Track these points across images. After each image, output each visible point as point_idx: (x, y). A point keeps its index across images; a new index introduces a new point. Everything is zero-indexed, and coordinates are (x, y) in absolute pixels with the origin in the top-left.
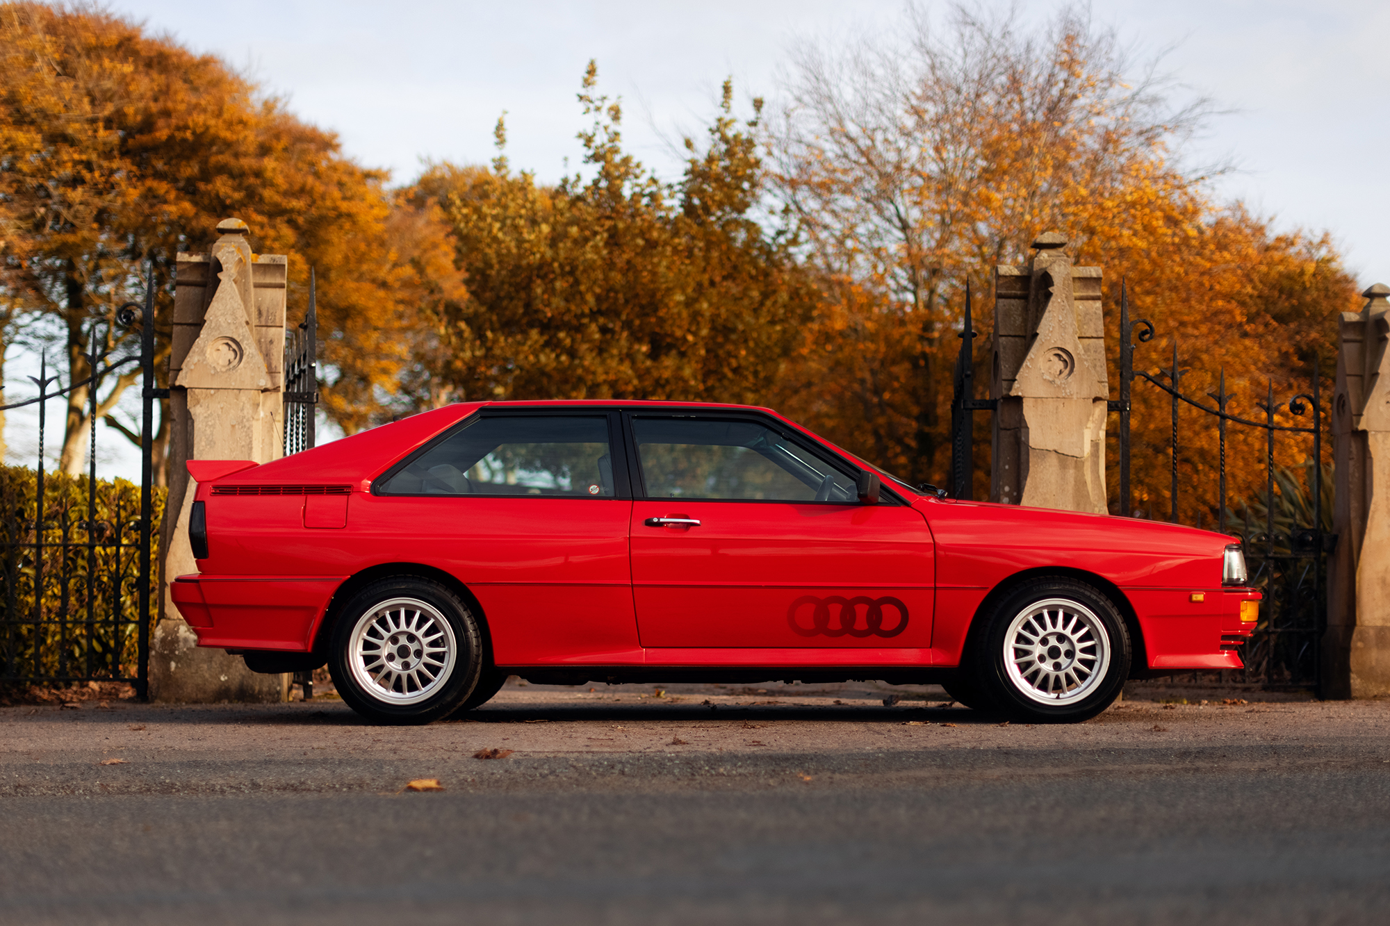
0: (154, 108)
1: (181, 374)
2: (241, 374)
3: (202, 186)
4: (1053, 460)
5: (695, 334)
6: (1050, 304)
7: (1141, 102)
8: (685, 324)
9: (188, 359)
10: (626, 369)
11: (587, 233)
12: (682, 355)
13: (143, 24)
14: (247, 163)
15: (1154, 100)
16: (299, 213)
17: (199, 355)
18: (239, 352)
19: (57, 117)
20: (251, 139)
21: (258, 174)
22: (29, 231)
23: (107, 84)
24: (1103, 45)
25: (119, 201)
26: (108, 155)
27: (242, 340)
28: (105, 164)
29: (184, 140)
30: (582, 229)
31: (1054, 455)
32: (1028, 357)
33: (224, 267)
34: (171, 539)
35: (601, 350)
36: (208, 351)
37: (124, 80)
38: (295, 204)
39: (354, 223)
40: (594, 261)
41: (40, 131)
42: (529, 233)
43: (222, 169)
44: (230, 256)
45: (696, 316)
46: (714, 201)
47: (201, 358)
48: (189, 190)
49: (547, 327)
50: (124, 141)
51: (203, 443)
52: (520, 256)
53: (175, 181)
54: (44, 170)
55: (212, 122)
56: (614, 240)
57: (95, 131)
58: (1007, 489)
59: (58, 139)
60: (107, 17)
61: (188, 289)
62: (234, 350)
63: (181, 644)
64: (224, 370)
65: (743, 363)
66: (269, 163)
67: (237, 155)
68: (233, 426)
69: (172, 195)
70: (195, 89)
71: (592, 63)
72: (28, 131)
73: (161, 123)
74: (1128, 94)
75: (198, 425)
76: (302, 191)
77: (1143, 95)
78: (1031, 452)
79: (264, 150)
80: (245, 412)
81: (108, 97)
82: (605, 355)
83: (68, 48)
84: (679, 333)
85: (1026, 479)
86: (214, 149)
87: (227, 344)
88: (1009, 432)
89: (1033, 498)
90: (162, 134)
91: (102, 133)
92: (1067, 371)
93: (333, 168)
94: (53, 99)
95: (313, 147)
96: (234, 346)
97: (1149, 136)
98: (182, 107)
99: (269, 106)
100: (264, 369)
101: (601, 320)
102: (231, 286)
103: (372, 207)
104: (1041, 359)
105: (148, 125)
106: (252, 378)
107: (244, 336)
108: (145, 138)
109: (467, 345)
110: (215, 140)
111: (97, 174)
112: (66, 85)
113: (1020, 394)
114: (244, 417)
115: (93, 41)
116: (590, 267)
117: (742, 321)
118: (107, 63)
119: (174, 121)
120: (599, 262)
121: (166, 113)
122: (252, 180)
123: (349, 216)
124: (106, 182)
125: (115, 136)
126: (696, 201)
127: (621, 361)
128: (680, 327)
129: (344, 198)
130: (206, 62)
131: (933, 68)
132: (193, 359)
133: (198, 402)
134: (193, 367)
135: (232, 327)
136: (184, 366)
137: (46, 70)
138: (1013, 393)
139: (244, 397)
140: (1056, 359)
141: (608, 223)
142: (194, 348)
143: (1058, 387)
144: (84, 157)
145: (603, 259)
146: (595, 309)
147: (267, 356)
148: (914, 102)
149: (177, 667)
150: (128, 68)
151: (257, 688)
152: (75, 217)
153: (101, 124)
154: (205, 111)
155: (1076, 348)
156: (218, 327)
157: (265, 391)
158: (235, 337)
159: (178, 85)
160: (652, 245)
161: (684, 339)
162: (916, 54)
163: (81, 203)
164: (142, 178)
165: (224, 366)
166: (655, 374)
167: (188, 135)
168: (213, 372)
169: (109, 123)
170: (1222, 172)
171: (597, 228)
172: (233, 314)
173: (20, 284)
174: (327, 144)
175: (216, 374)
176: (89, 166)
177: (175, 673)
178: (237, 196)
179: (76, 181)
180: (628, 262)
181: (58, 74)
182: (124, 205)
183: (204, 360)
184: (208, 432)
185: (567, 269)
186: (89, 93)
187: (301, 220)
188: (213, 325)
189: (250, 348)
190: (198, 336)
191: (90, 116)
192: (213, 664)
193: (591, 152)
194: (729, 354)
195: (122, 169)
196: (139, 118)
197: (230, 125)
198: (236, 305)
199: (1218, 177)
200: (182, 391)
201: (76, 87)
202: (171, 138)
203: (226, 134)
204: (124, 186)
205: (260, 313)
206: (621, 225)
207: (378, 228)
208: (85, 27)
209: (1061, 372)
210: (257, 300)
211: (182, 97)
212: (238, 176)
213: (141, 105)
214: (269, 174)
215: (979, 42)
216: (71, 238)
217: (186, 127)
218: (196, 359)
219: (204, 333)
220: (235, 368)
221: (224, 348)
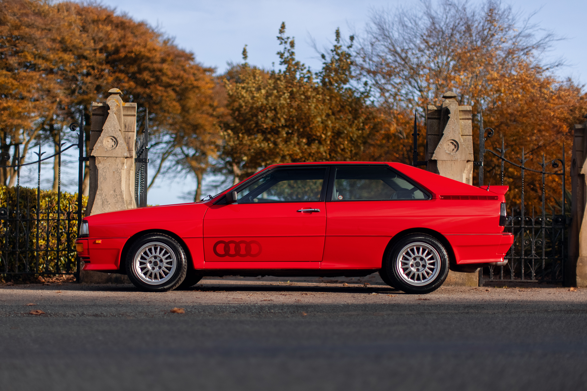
0: (119, 44)
1: (93, 151)
2: (117, 151)
3: (138, 76)
5: (325, 134)
6: (449, 121)
7: (524, 37)
8: (321, 130)
9: (96, 145)
10: (297, 149)
11: (281, 93)
12: (320, 143)
13: (115, 9)
14: (156, 66)
15: (529, 36)
16: (178, 86)
17: (100, 143)
18: (116, 142)
19: (81, 49)
20: (158, 56)
21: (160, 70)
22: (69, 94)
23: (101, 35)
24: (506, 13)
25: (105, 82)
26: (101, 63)
27: (118, 137)
28: (100, 67)
29: (132, 57)
30: (278, 92)
32: (439, 144)
33: (111, 108)
35: (286, 141)
36: (104, 142)
37: (107, 34)
38: (176, 82)
39: (200, 90)
40: (284, 104)
41: (74, 54)
42: (257, 94)
43: (146, 69)
44: (114, 104)
45: (325, 127)
46: (333, 79)
47: (101, 145)
48: (133, 77)
49: (264, 132)
50: (107, 57)
51: (102, 179)
52: (253, 103)
53: (127, 73)
54: (75, 70)
55: (143, 50)
56: (292, 95)
57: (96, 54)
59: (81, 57)
60: (101, 7)
61: (97, 117)
65: (346, 146)
66: (165, 66)
67: (152, 63)
68: (114, 172)
69: (126, 79)
70: (136, 36)
71: (283, 23)
72: (69, 54)
73: (122, 50)
74: (517, 33)
75: (100, 172)
76: (179, 77)
77: (523, 34)
79: (163, 61)
80: (119, 166)
81: (100, 39)
82: (288, 143)
83: (85, 21)
84: (318, 134)
86: (143, 60)
87: (112, 139)
90: (122, 54)
91: (98, 55)
92: (456, 149)
93: (191, 68)
94: (79, 41)
95: (183, 59)
96: (114, 140)
97: (527, 51)
98: (130, 43)
99: (165, 42)
100: (126, 149)
101: (286, 129)
102: (114, 116)
103: (207, 83)
105: (117, 51)
106: (122, 152)
108: (115, 57)
109: (232, 140)
110: (143, 57)
111: (96, 71)
112: (84, 35)
113: (436, 159)
114: (118, 168)
115: (96, 17)
116: (282, 107)
117: (346, 129)
118: (101, 26)
119: (127, 49)
120: (286, 105)
121: (124, 46)
122: (158, 73)
123: (198, 87)
124: (100, 74)
125: (104, 56)
126: (327, 80)
127: (295, 146)
128: (319, 131)
129: (196, 80)
130: (141, 24)
131: (433, 23)
132: (98, 145)
133: (100, 163)
134: (98, 148)
135: (114, 132)
136: (94, 148)
137: (76, 29)
138: (433, 159)
139: (118, 160)
141: (290, 89)
142: (98, 140)
143: (452, 156)
144: (91, 64)
145: (288, 104)
146: (284, 124)
147: (128, 143)
148: (425, 37)
150: (109, 28)
152: (87, 88)
153: (98, 51)
154: (139, 45)
155: (460, 140)
156: (108, 132)
157: (126, 158)
158: (115, 136)
159: (129, 34)
160: (307, 98)
161: (321, 137)
162: (425, 17)
163: (90, 83)
164: (114, 72)
165: (111, 148)
166: (309, 151)
167: (133, 55)
169: (101, 50)
170: (557, 66)
171: (285, 91)
172: (114, 127)
173: (66, 116)
174: (190, 57)
175: (107, 151)
176: (93, 68)
178: (152, 80)
179: (88, 74)
180: (298, 105)
181: (81, 31)
182: (107, 83)
183: (103, 145)
184: (104, 174)
185: (273, 108)
186: (93, 39)
187: (178, 89)
188: (106, 131)
189: (121, 141)
190: (100, 136)
191: (93, 48)
193: (282, 60)
194: (341, 143)
195: (107, 69)
196: (113, 48)
197: (149, 51)
198: (115, 123)
199: (556, 68)
200: (94, 157)
201: (88, 36)
202: (126, 56)
203: (148, 54)
204: (106, 76)
205: (125, 126)
206: (295, 90)
207: (210, 92)
208: (92, 12)
209: (453, 150)
210: (124, 121)
211: (130, 39)
212: (153, 71)
213: (114, 43)
214: (165, 71)
215: (453, 11)
216: (85, 97)
217: (132, 52)
218: (99, 145)
219: (102, 134)
220: (115, 148)
221: (110, 141)
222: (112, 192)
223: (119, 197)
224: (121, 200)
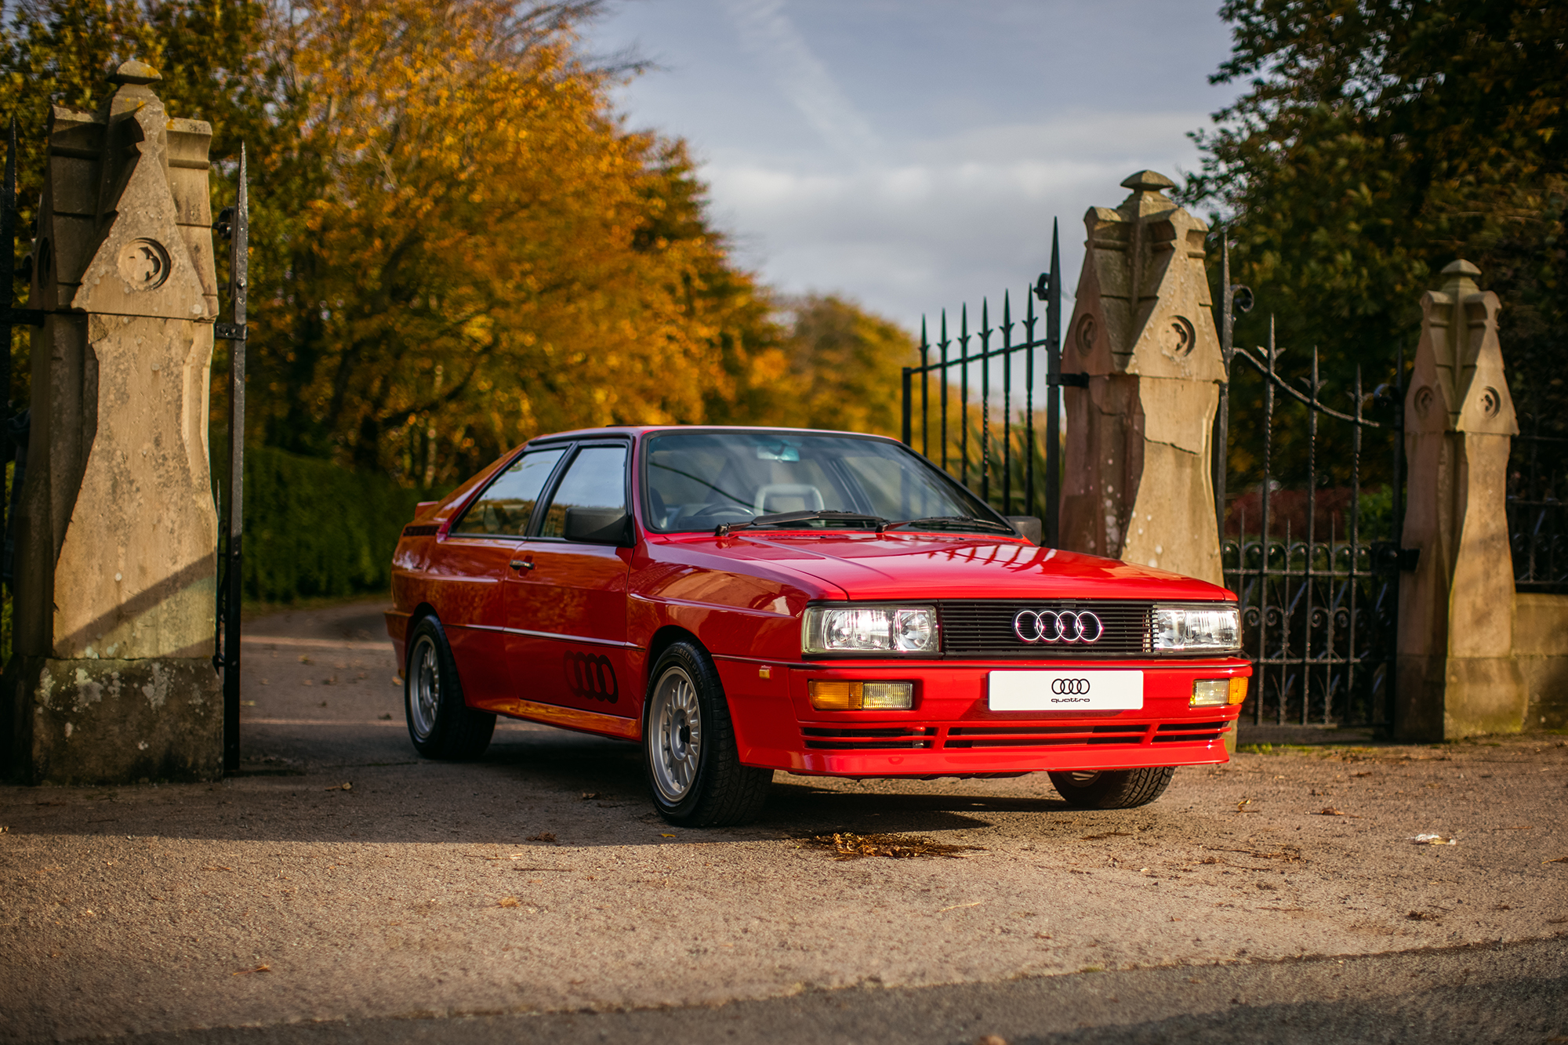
1: (81, 292)
2: (167, 296)
4: (1169, 456)
6: (1172, 261)
9: (91, 269)
17: (107, 263)
18: (163, 263)
27: (170, 245)
31: (1170, 450)
32: (1147, 326)
33: (147, 134)
34: (62, 539)
36: (121, 258)
44: (156, 118)
47: (110, 269)
51: (112, 397)
58: (1110, 489)
61: (69, 162)
62: (155, 260)
63: (82, 696)
64: (141, 287)
68: (155, 373)
75: (105, 369)
78: (1146, 445)
80: (173, 351)
85: (1139, 477)
87: (146, 250)
88: (1113, 418)
89: (1147, 502)
92: (1185, 346)
96: (156, 254)
100: (199, 290)
102: (155, 164)
104: (1160, 330)
106: (184, 301)
107: (172, 239)
113: (1137, 372)
114: (171, 359)
132: (98, 268)
133: (105, 335)
134: (98, 282)
135: (156, 225)
136: (84, 279)
138: (1129, 371)
139: (171, 330)
140: (1173, 330)
142: (101, 253)
143: (1178, 365)
149: (75, 731)
151: (190, 760)
155: (1198, 318)
156: (136, 223)
157: (198, 321)
158: (160, 239)
165: (141, 282)
168: (126, 290)
172: (158, 205)
175: (130, 293)
177: (72, 740)
183: (115, 272)
184: (119, 380)
188: (129, 220)
189: (181, 259)
190: (106, 235)
192: (128, 725)
198: (161, 193)
200: (81, 316)
209: (1178, 347)
210: (171, 186)
218: (103, 270)
219: (114, 232)
220: (158, 286)
221: (141, 256)
222: (148, 446)
223: (171, 463)
224: (178, 475)
